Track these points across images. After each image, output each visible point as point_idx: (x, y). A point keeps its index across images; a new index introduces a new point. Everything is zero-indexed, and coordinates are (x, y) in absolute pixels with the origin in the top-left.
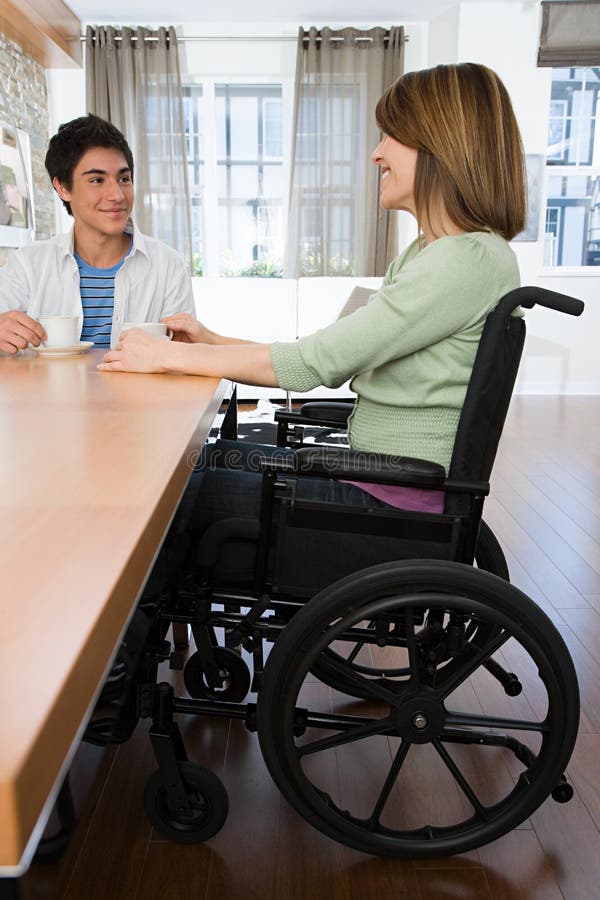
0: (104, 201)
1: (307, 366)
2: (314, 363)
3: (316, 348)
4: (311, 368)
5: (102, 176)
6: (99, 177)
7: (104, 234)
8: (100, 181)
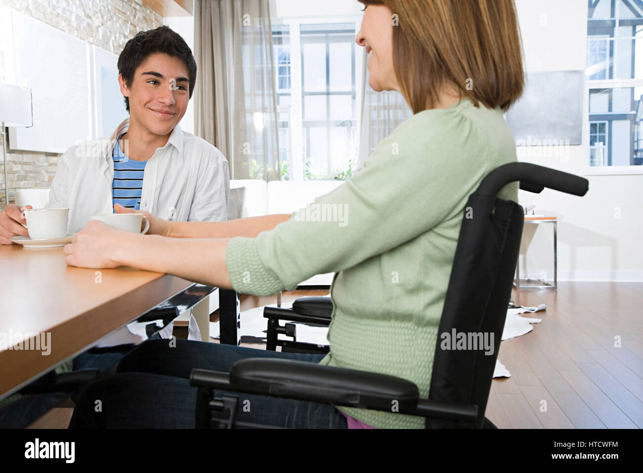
0: (155, 101)
1: (265, 268)
2: (272, 265)
3: (275, 246)
4: (270, 271)
5: (159, 79)
6: (156, 79)
7: (151, 133)
8: (156, 83)
